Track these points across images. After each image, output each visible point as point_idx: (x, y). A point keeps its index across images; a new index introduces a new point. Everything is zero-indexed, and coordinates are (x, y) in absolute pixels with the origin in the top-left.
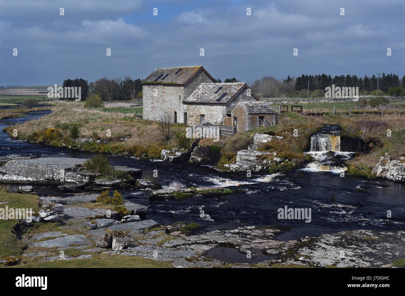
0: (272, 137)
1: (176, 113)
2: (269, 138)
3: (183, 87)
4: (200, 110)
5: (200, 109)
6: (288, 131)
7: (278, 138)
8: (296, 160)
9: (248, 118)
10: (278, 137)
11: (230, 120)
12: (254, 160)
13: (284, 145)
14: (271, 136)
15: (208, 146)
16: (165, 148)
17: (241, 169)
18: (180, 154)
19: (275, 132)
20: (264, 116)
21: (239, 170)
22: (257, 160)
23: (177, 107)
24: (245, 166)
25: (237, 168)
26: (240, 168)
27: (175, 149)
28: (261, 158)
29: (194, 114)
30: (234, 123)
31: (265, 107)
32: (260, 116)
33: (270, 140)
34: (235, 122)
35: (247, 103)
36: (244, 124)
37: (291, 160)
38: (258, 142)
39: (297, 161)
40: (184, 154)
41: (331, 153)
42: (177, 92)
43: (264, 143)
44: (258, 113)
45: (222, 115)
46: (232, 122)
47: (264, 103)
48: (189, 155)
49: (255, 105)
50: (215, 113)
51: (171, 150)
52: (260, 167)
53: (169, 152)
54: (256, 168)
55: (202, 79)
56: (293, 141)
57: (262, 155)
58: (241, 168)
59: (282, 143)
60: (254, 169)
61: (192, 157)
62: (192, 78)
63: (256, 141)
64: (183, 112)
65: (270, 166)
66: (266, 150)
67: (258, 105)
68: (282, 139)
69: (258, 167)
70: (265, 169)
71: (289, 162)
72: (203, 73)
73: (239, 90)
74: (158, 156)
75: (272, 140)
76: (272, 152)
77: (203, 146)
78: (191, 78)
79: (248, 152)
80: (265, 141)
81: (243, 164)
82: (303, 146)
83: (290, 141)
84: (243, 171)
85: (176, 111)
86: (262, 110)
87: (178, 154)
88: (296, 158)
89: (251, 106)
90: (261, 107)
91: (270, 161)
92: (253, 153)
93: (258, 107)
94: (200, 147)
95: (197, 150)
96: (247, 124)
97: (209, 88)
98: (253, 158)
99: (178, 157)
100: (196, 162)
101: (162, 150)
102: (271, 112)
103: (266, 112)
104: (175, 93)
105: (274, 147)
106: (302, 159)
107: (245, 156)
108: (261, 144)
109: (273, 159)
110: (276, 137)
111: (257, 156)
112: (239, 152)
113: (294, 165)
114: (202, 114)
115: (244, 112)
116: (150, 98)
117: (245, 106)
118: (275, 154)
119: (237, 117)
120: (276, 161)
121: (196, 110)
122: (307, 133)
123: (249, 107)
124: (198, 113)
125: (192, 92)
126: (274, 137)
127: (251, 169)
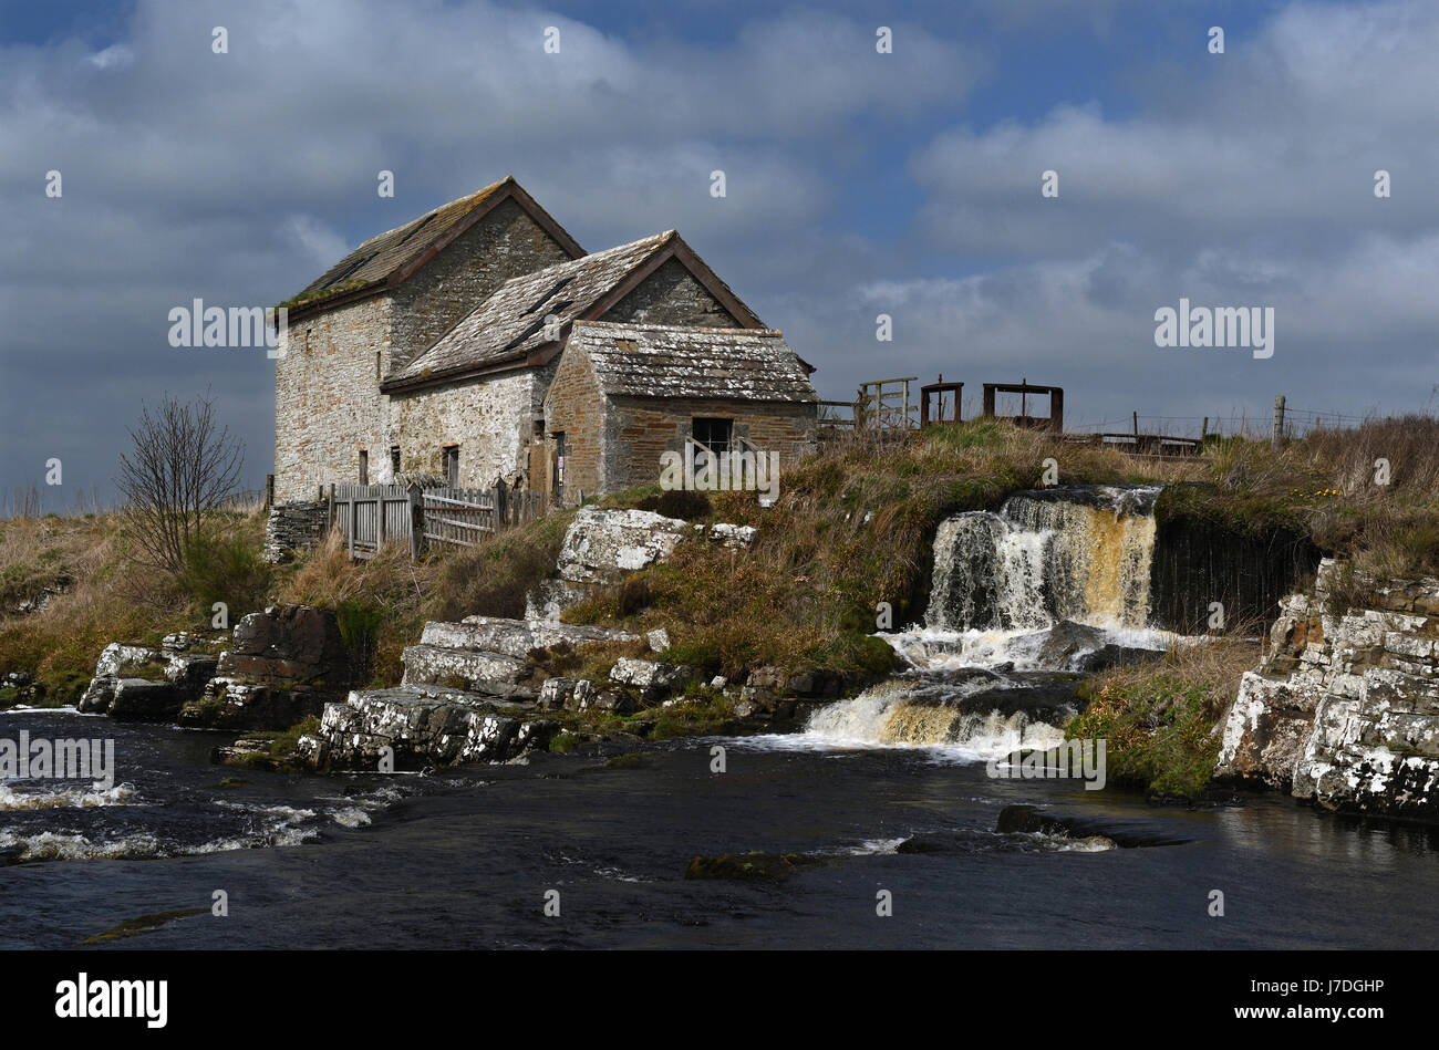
0: (680, 531)
1: (364, 454)
2: (659, 535)
3: (389, 301)
4: (441, 418)
5: (442, 412)
6: (806, 491)
7: (723, 538)
8: (771, 679)
9: (608, 423)
10: (721, 527)
11: (543, 455)
12: (504, 680)
13: (751, 584)
14: (679, 523)
15: (321, 608)
16: (127, 639)
17: (356, 740)
18: (181, 663)
19: (711, 500)
20: (730, 421)
21: (342, 746)
22: (519, 679)
23: (371, 421)
24: (386, 713)
25: (334, 729)
26: (347, 728)
27: (177, 639)
28: (544, 669)
29: (423, 453)
30: (555, 469)
31: (754, 365)
32: (696, 420)
33: (666, 550)
34: (560, 459)
35: (630, 334)
36: (593, 466)
37: (745, 675)
38: (588, 568)
39: (775, 683)
40: (196, 664)
41: (1068, 635)
42: (370, 335)
43: (625, 572)
44: (684, 398)
45: (517, 436)
46: (549, 463)
47: (753, 345)
48: (210, 669)
49: (681, 350)
50: (492, 427)
51: (156, 645)
52: (489, 730)
53: (140, 654)
54: (465, 728)
55: (516, 259)
56: (820, 556)
57: (563, 647)
58: (360, 731)
59: (739, 572)
60: (445, 739)
61: (218, 680)
62: (448, 247)
63: (572, 554)
64: (388, 448)
66: (619, 616)
67: (709, 351)
68: (755, 541)
69: (481, 724)
70: (526, 740)
71: (726, 693)
72: (523, 222)
73: (630, 274)
74: (75, 686)
75: (678, 548)
76: (652, 624)
77: (294, 610)
78: (440, 245)
79: (487, 628)
80: (633, 558)
81: (380, 705)
82: (882, 587)
83: (800, 557)
84: (366, 756)
85: (367, 448)
86: (723, 379)
87: (177, 665)
88: (770, 661)
89: (650, 355)
90: (720, 363)
91: (581, 683)
92: (518, 638)
93: (699, 359)
94: (275, 613)
95: (252, 634)
96: (601, 467)
97: (523, 294)
98: (496, 665)
99: (160, 683)
100: (217, 708)
101: (109, 644)
102: (788, 392)
103: (745, 392)
104: (362, 339)
105: (674, 598)
106: (799, 668)
107: (452, 651)
108: (610, 578)
109: (613, 671)
110: (708, 527)
111: (533, 652)
112: (433, 633)
113: (743, 711)
114: (450, 444)
115: (592, 389)
116: (295, 396)
117: (608, 349)
118: (659, 638)
119: (567, 429)
120: (628, 685)
121: (430, 423)
122: (921, 492)
123: (629, 356)
124: (437, 443)
125: (446, 329)
126: (699, 527)
127: (426, 742)
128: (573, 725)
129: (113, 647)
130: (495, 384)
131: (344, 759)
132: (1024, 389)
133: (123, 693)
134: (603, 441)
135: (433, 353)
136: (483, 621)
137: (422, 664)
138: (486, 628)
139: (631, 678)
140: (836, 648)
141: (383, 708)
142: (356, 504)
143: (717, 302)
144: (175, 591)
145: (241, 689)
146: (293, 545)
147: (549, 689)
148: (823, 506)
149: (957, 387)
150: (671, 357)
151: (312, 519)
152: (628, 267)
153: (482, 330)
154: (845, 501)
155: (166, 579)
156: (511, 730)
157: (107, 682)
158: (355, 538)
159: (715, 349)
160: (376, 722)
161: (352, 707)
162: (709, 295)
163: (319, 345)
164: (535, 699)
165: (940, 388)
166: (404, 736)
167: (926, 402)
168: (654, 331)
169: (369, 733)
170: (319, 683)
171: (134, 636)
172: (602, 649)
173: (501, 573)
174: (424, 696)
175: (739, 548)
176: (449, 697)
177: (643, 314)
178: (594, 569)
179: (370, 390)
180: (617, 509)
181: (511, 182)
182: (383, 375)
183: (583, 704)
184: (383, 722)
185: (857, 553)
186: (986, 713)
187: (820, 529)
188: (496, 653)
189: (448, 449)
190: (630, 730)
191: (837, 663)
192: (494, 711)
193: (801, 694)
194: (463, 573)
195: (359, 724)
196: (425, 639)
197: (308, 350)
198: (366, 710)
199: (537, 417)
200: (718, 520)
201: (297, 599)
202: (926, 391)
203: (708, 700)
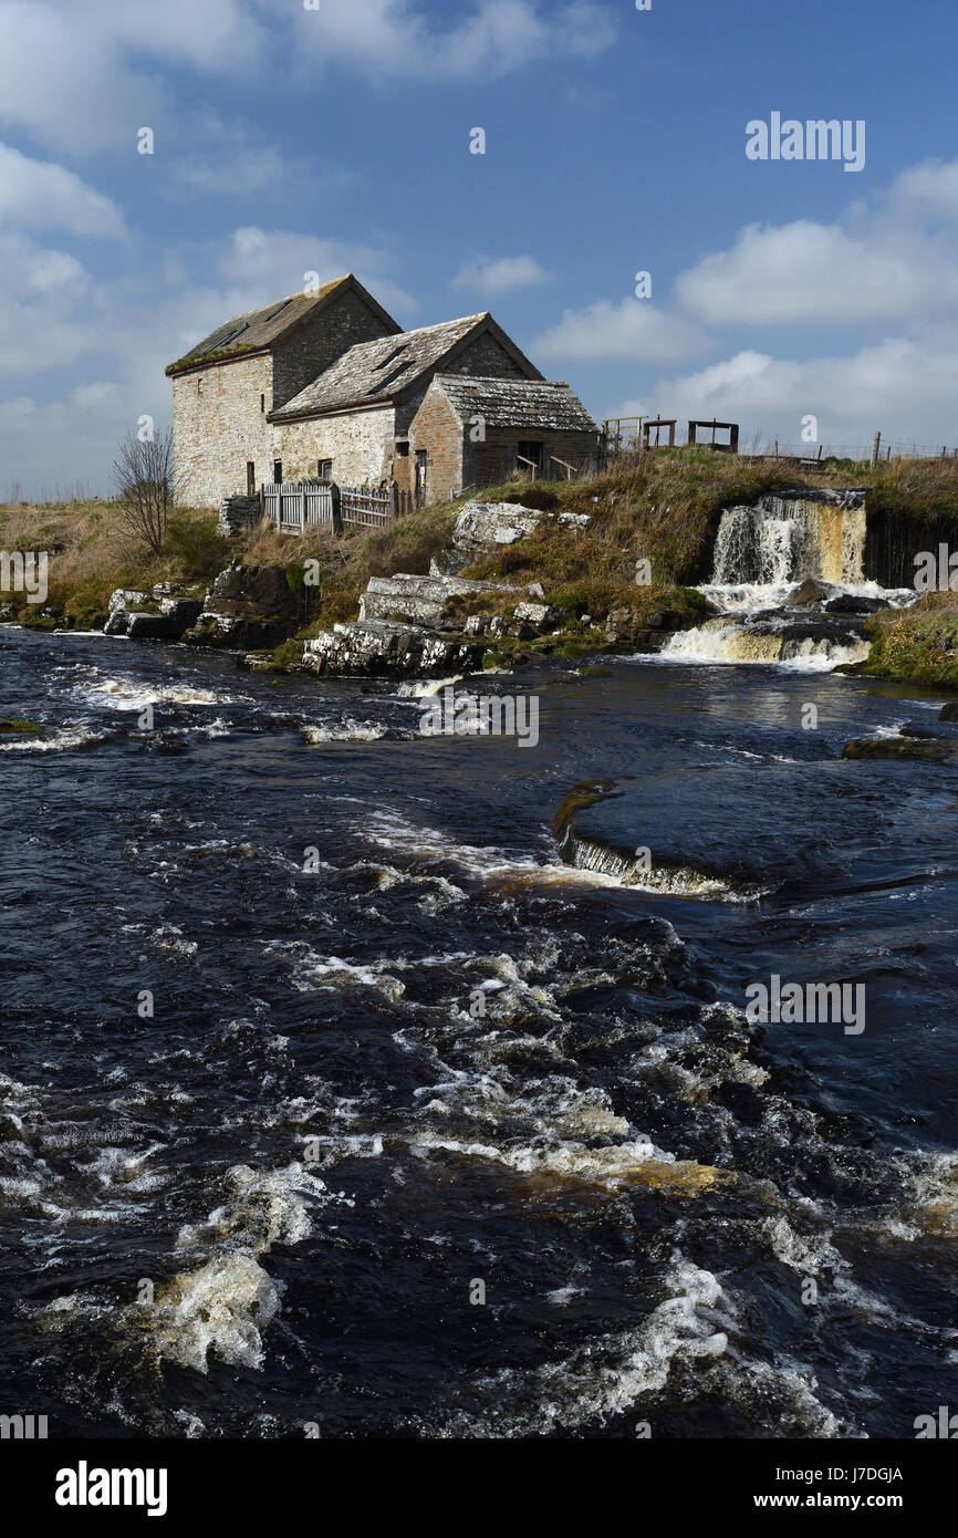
0: (538, 518)
1: (251, 465)
2: (524, 521)
3: (270, 359)
4: (317, 439)
5: (318, 436)
6: (622, 491)
7: (568, 523)
8: (627, 617)
9: (464, 444)
10: (565, 515)
11: (406, 466)
12: (433, 617)
13: (591, 553)
14: (536, 512)
15: (276, 568)
16: (128, 586)
17: (347, 656)
18: (172, 603)
19: (559, 496)
20: (541, 444)
21: (336, 661)
22: (444, 616)
23: (256, 442)
24: (366, 638)
25: (329, 649)
26: (340, 649)
27: (164, 587)
28: (463, 609)
29: (301, 464)
30: (418, 475)
31: (555, 406)
32: (520, 443)
33: (529, 530)
34: (422, 469)
35: (472, 383)
36: (451, 474)
37: (605, 614)
38: (474, 542)
39: (631, 619)
40: (184, 603)
41: (811, 590)
42: (254, 383)
43: (500, 545)
44: (513, 427)
45: (382, 452)
46: (413, 471)
47: (552, 392)
48: (197, 607)
49: (506, 395)
50: (360, 446)
51: (148, 590)
52: (439, 648)
53: (138, 597)
54: (422, 648)
55: (355, 332)
56: (636, 535)
57: (472, 596)
58: (349, 650)
59: (581, 545)
60: (408, 656)
61: (206, 615)
62: (309, 323)
63: (463, 532)
64: (272, 460)
65: (489, 646)
66: (502, 574)
67: (524, 396)
68: (589, 526)
69: (432, 647)
70: (465, 657)
71: (592, 626)
72: (358, 306)
73: (459, 342)
74: (98, 618)
75: (537, 529)
76: (528, 580)
77: (256, 569)
79: (414, 583)
80: (506, 536)
81: (361, 633)
82: (682, 556)
83: (624, 537)
84: (354, 667)
85: (254, 460)
86: (536, 415)
87: (168, 605)
88: (627, 604)
89: (487, 398)
90: (533, 404)
91: (496, 619)
92: (437, 589)
93: (519, 401)
94: (243, 570)
95: (227, 584)
96: (459, 475)
97: (366, 356)
98: (428, 607)
99: (159, 616)
100: (211, 633)
101: (115, 589)
102: (579, 425)
103: (552, 424)
104: (249, 386)
105: (541, 563)
106: (652, 610)
107: (393, 598)
108: (490, 549)
109: (516, 611)
110: (557, 516)
111: (450, 598)
112: (374, 585)
113: (611, 638)
114: (324, 458)
115: (451, 420)
116: (189, 424)
117: (459, 394)
118: (536, 588)
119: (428, 448)
120: (527, 620)
121: (307, 443)
122: (705, 493)
123: (474, 398)
124: (313, 457)
125: (310, 380)
126: (551, 515)
127: (395, 657)
128: (494, 647)
129: (120, 591)
130: (363, 416)
131: (339, 668)
132: (715, 425)
133: (136, 622)
134: (461, 456)
135: (302, 395)
136: (408, 577)
137: (376, 605)
138: (412, 582)
139: (529, 616)
140: (676, 597)
141: (364, 635)
142: (281, 498)
143: (514, 363)
144: (150, 554)
145: (227, 620)
146: (239, 525)
147: (473, 623)
148: (635, 501)
149: (671, 423)
150: (501, 400)
151: (246, 509)
152: (457, 337)
153: (340, 380)
154: (650, 499)
155: (142, 547)
156: (454, 650)
157: (121, 616)
158: (282, 520)
159: (528, 394)
160: (360, 644)
161: (340, 633)
162: (509, 358)
163: (211, 389)
164: (461, 629)
165: (658, 424)
166: (380, 654)
167: (647, 432)
168: (488, 381)
169: (355, 651)
170: (276, 617)
171: (131, 585)
172: (501, 597)
173: (407, 545)
174: (387, 627)
175: (578, 529)
176: (406, 628)
177: (465, 369)
178: (479, 543)
179: (257, 420)
180: (492, 503)
181: (351, 277)
182: (267, 411)
183: (499, 633)
184: (364, 644)
185: (663, 534)
186: (802, 639)
187: (635, 517)
188: (425, 601)
189: (321, 462)
190: (538, 650)
191: (678, 607)
192: (439, 638)
193: (652, 627)
194: (381, 545)
195: (348, 645)
196: (370, 588)
197: (200, 393)
198: (352, 635)
199: (399, 440)
200: (564, 511)
201: (256, 561)
202: (647, 426)
203: (581, 632)
